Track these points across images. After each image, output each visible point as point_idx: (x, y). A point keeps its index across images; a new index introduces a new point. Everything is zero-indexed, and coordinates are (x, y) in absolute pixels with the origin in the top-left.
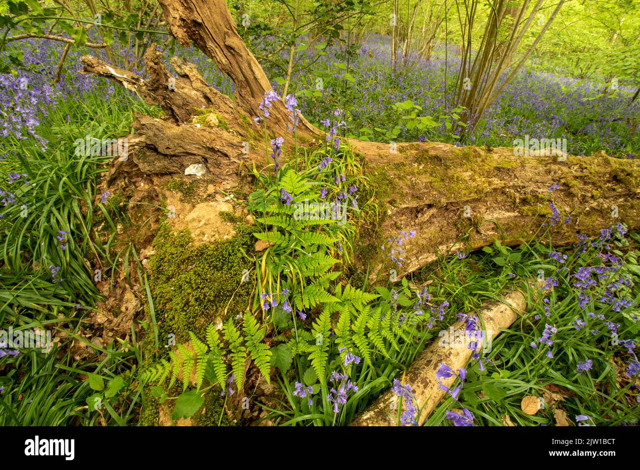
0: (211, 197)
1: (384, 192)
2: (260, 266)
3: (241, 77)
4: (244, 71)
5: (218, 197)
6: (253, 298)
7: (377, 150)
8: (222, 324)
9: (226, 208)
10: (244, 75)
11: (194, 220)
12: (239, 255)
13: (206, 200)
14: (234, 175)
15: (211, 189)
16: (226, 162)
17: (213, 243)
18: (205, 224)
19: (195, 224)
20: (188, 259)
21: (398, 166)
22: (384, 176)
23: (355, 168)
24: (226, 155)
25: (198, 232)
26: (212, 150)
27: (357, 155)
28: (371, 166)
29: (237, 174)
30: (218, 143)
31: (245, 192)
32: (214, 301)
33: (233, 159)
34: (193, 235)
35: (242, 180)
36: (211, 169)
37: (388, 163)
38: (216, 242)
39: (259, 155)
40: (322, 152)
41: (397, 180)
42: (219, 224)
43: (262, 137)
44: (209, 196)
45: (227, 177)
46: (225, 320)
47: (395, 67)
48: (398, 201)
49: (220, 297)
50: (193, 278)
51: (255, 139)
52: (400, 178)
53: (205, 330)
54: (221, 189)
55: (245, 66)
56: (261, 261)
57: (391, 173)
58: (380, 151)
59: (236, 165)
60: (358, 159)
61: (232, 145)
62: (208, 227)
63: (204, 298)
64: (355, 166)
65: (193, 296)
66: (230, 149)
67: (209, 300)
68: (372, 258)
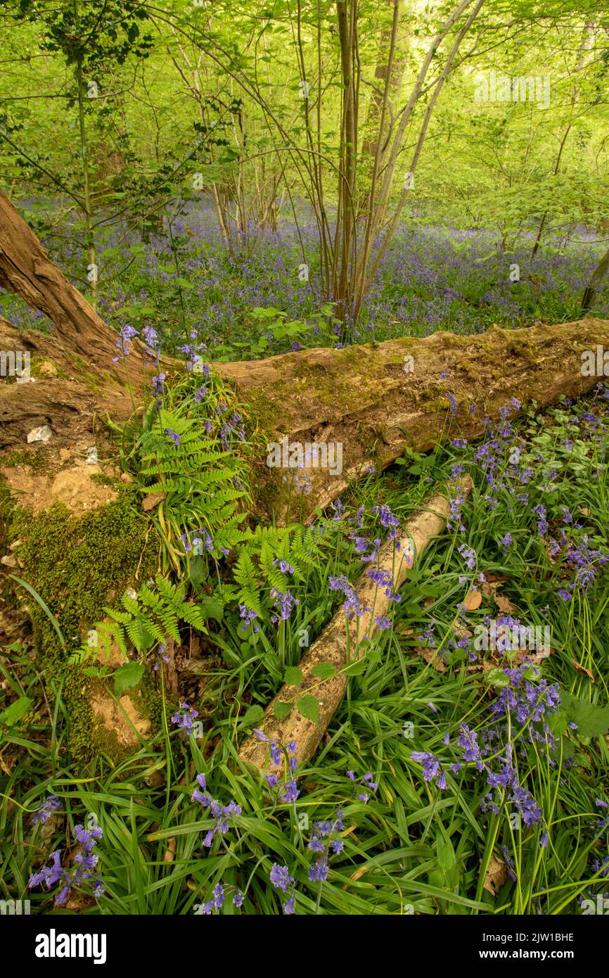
0: (69, 463)
1: (269, 419)
2: (158, 522)
3: (59, 310)
4: (63, 302)
5: (77, 461)
6: (162, 557)
7: (247, 371)
8: (135, 593)
9: (95, 470)
10: (63, 308)
11: (63, 490)
12: (132, 515)
13: (64, 468)
14: (87, 433)
15: (65, 453)
16: (76, 417)
17: (97, 510)
18: (79, 492)
19: (67, 494)
20: (75, 532)
21: (277, 385)
22: (264, 400)
23: (228, 397)
24: (74, 410)
25: (74, 502)
26: (58, 406)
27: (226, 381)
28: (245, 390)
29: (91, 431)
30: (63, 396)
31: (106, 450)
32: (121, 568)
33: (83, 413)
34: (69, 507)
35: (98, 436)
36: (59, 430)
37: (265, 384)
38: (101, 508)
39: (108, 402)
40: (185, 384)
41: (280, 401)
42: (94, 489)
43: (103, 379)
44: (66, 462)
45: (80, 436)
46: (137, 587)
47: (231, 247)
48: (287, 426)
49: (127, 562)
50: (88, 550)
51: (98, 384)
52: (283, 399)
53: (120, 602)
54: (78, 452)
55: (63, 296)
56: (158, 517)
57: (271, 394)
58: (251, 371)
59: (89, 419)
60: (227, 385)
61: (79, 396)
62: (83, 494)
63: (110, 567)
64: (227, 393)
65: (95, 569)
66: (78, 401)
67: (116, 568)
68: (274, 501)
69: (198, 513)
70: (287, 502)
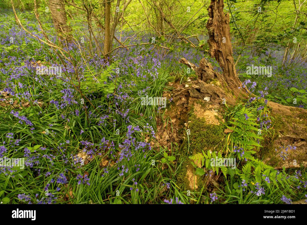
0: (211, 109)
1: (278, 126)
2: (227, 138)
3: (227, 69)
4: (229, 67)
5: (213, 110)
6: (223, 148)
7: (278, 107)
8: (211, 152)
9: (216, 114)
10: (228, 69)
11: (207, 115)
12: (221, 132)
13: (209, 110)
14: (218, 104)
15: (211, 106)
16: (218, 98)
17: (213, 125)
18: (210, 118)
19: (207, 117)
20: (205, 127)
21: (287, 117)
22: (280, 119)
23: (267, 112)
24: (218, 96)
25: (208, 120)
26: (215, 94)
27: (268, 107)
28: (274, 113)
29: (219, 104)
30: (218, 92)
31: (221, 110)
32: (211, 144)
33: (220, 98)
34: (206, 120)
35: (220, 106)
36: (212, 100)
37: (283, 114)
38: (214, 125)
39: (228, 98)
40: (253, 102)
41: (286, 123)
42: (214, 119)
43: (229, 91)
44: (210, 108)
45: (216, 104)
46: (213, 151)
47: (284, 64)
48: (285, 132)
49: (214, 143)
50: (206, 134)
51: (227, 92)
52: (288, 122)
53: (207, 152)
54: (214, 107)
55: (230, 66)
56: (227, 136)
57: (284, 119)
58: (280, 108)
59: (221, 100)
60: (268, 109)
61: (222, 93)
62: (211, 119)
63: (209, 141)
64: (267, 111)
65: (205, 139)
66: (221, 94)
67: (210, 143)
68: (265, 154)
69: (241, 143)
70: (270, 157)
